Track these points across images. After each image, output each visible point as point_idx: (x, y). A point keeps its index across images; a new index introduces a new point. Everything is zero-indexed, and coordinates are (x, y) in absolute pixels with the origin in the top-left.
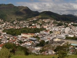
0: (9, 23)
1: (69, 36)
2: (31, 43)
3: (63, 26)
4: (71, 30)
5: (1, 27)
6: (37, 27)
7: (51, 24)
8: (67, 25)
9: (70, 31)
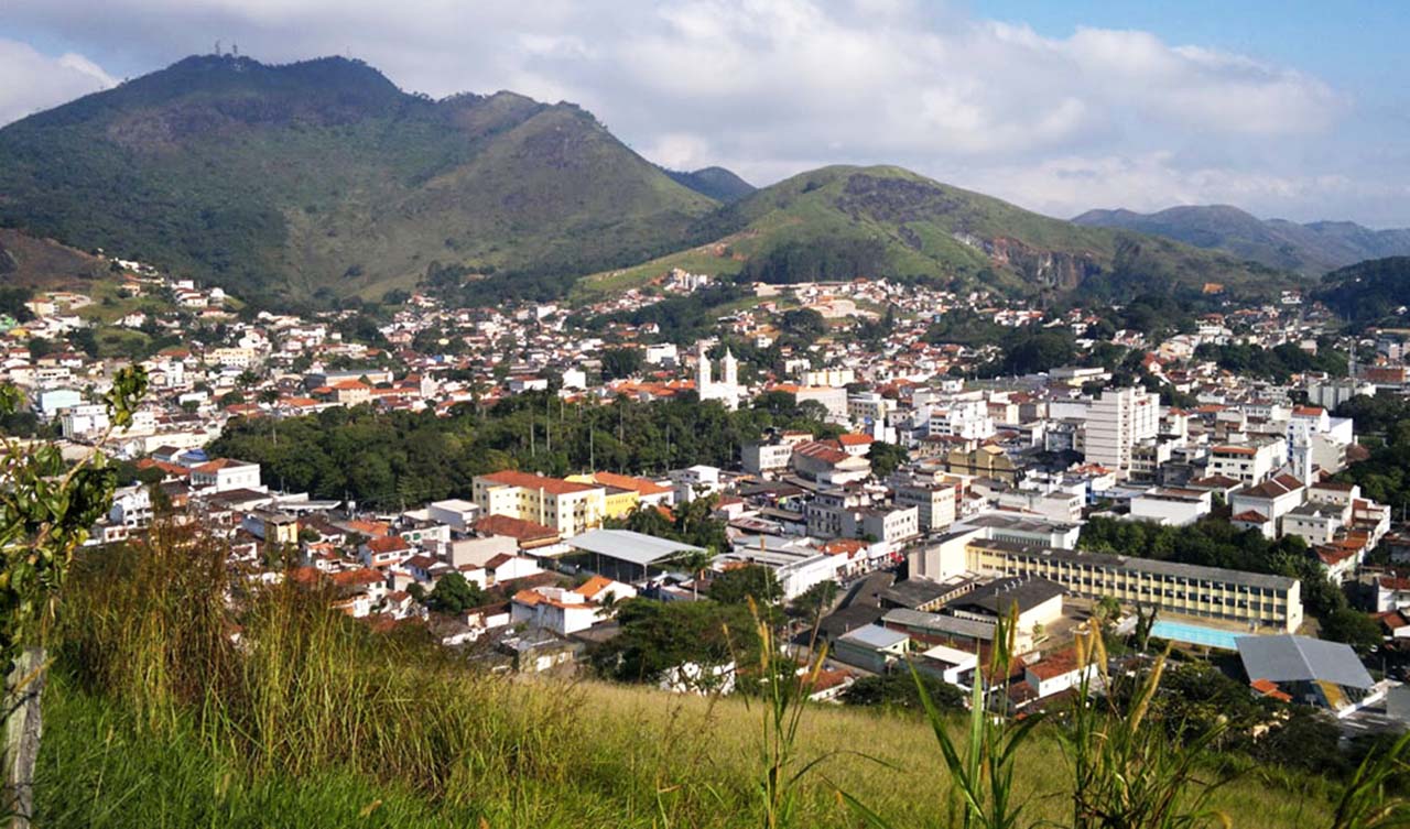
0: (321, 332)
1: (1143, 508)
2: (588, 603)
3: (1080, 376)
4: (1180, 424)
5: (199, 387)
6: (708, 390)
7: (912, 352)
8: (1137, 361)
9: (1162, 439)
